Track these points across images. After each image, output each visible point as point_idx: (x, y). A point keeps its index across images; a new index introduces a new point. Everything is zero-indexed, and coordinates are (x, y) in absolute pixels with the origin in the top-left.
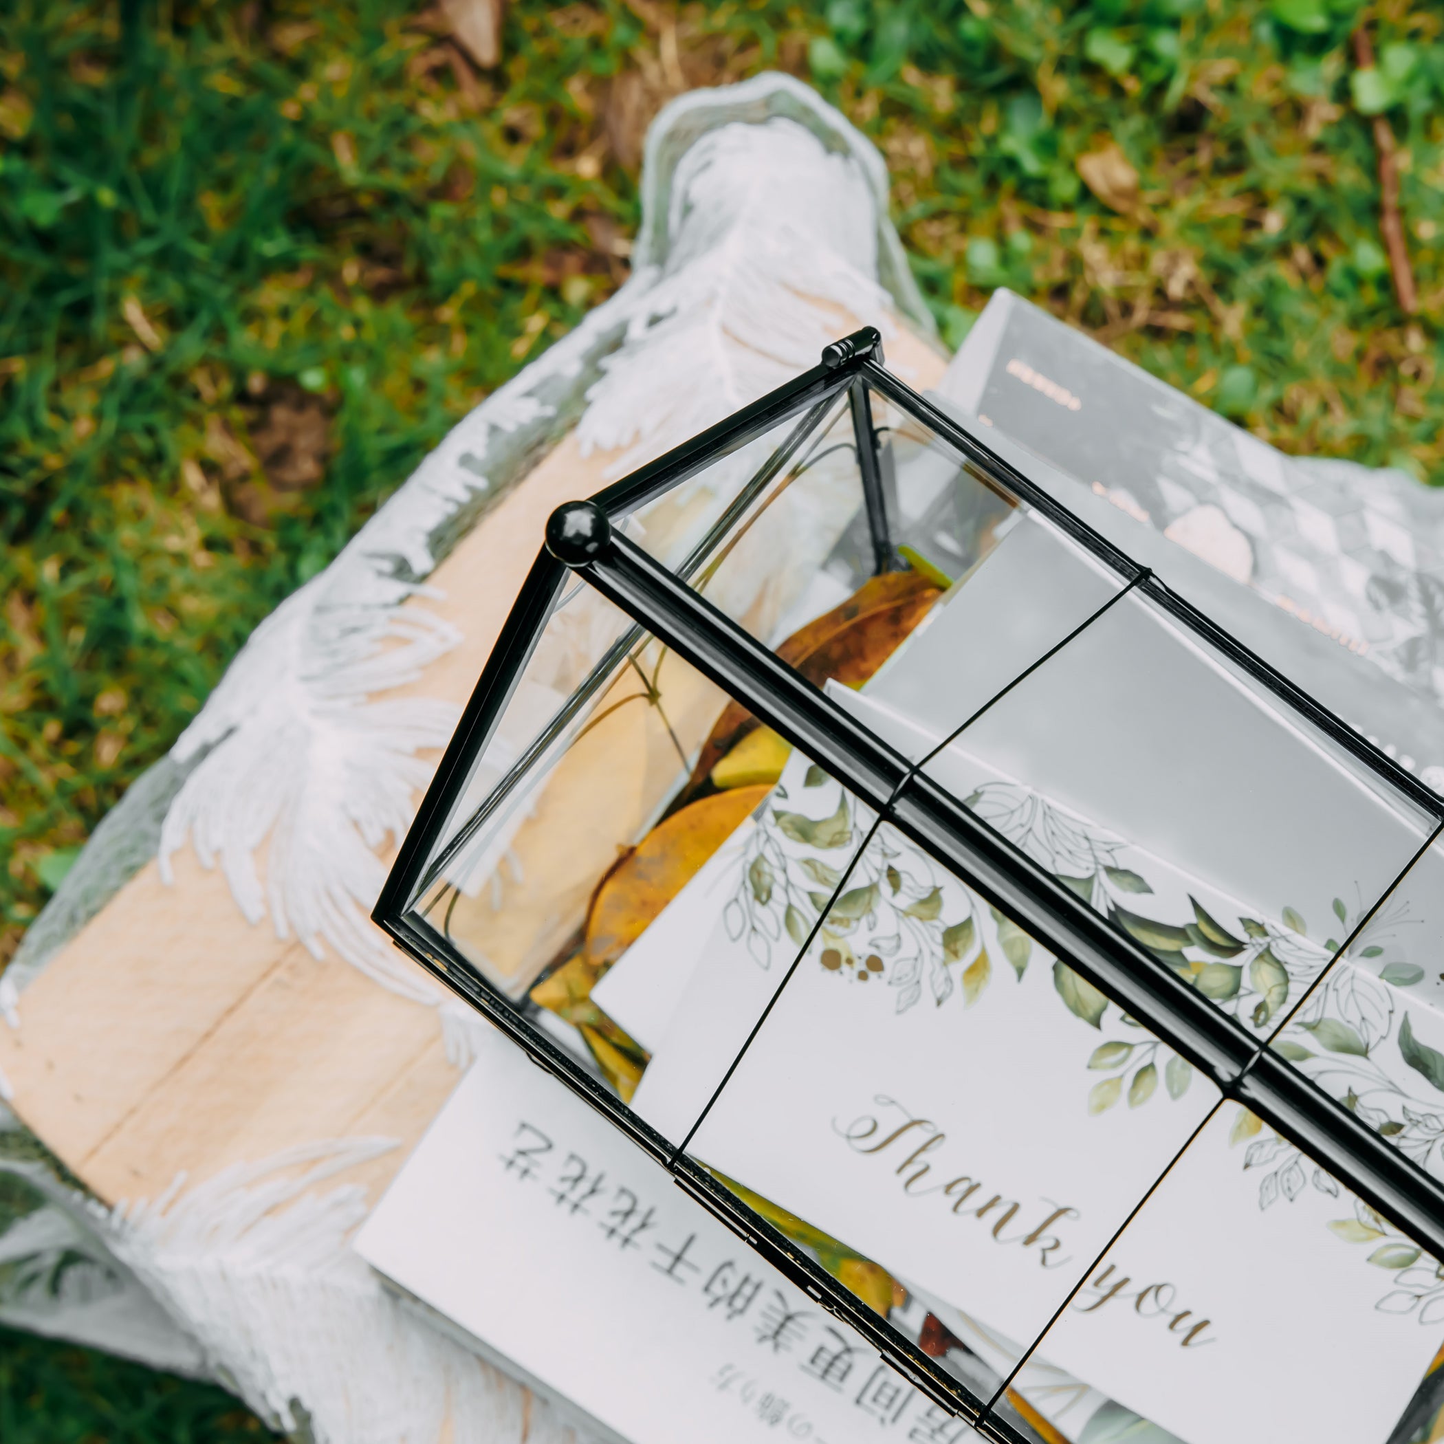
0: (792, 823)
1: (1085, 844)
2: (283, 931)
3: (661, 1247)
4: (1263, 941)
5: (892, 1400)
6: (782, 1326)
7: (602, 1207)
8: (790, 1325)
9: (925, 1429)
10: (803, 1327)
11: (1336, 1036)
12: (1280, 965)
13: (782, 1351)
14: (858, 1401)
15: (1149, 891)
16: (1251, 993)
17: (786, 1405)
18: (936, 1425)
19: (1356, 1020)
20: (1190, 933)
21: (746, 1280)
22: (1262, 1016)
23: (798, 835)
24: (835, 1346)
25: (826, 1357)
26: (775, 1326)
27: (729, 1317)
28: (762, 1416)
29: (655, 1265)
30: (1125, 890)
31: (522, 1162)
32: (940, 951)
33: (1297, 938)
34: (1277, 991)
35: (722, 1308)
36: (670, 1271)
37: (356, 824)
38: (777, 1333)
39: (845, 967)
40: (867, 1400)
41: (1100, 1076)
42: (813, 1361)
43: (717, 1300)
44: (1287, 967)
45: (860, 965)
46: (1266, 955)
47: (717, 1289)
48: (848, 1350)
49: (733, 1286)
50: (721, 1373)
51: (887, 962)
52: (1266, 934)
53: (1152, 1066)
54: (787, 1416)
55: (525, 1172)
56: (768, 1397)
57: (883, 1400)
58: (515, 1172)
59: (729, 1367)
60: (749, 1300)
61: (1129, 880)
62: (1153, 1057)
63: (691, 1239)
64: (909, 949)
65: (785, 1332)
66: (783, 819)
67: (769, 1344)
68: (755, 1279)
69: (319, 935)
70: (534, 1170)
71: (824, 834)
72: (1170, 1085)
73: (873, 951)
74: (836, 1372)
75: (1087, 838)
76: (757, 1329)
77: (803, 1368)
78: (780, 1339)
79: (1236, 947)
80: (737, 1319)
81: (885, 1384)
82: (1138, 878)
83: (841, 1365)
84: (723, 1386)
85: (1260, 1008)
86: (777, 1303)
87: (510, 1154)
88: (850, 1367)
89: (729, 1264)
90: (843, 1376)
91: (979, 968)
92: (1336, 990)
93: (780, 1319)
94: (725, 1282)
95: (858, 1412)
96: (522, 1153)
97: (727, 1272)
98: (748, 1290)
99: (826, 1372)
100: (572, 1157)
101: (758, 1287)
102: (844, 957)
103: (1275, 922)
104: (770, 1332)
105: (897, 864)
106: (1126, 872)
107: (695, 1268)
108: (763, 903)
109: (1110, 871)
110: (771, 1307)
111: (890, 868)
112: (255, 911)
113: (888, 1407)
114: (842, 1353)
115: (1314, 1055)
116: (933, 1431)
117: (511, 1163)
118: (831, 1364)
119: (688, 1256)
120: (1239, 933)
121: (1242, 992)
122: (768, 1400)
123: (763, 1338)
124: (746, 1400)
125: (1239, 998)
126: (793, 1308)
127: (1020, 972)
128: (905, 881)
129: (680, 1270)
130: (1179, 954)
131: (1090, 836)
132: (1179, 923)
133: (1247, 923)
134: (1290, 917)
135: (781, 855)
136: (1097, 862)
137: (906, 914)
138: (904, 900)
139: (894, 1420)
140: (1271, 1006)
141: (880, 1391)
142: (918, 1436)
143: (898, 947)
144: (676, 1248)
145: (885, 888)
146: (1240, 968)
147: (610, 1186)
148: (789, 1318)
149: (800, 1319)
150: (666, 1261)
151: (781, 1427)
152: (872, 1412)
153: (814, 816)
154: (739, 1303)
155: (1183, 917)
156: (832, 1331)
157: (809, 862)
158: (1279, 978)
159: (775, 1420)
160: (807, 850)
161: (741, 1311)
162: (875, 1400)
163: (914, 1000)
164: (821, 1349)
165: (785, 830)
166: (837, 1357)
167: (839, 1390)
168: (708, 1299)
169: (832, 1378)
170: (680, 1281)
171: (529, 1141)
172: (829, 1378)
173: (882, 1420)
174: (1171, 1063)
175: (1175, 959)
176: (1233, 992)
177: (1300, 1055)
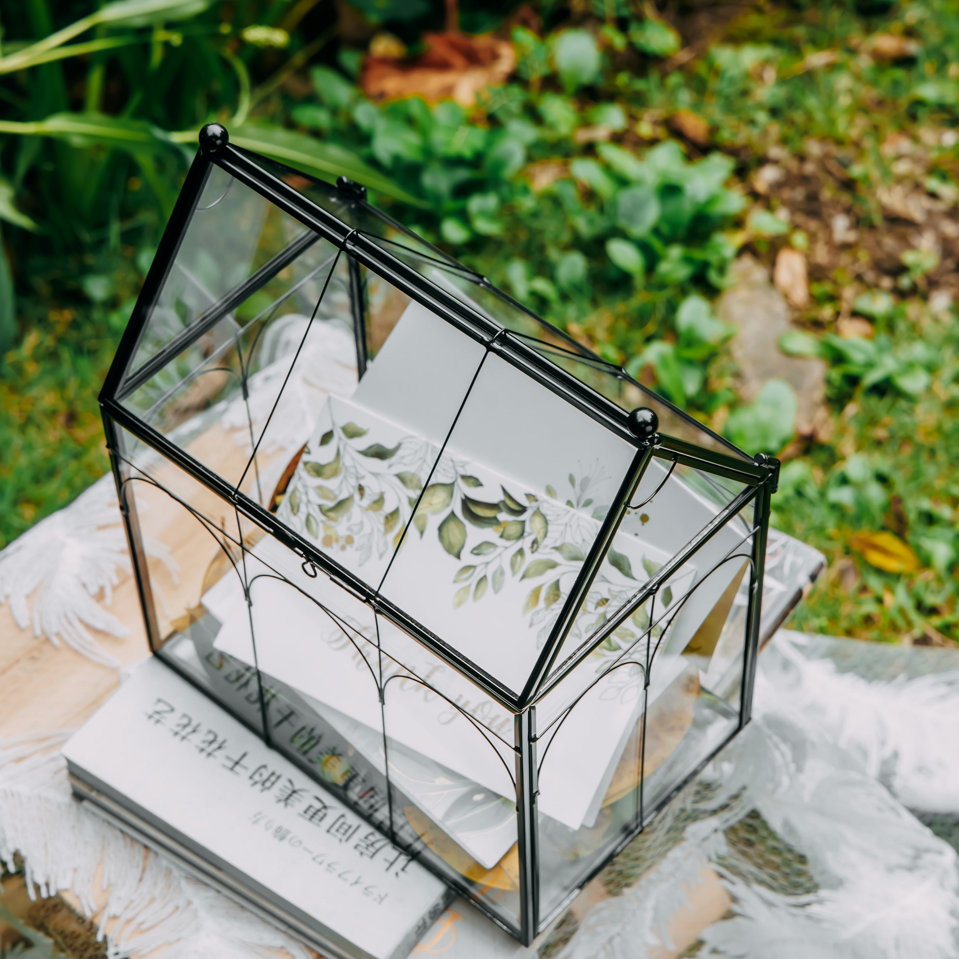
0: (312, 467)
1: (451, 464)
2: (38, 632)
3: (228, 758)
4: (535, 504)
5: (346, 831)
6: (290, 795)
7: (197, 739)
8: (295, 795)
9: (364, 845)
10: (302, 796)
11: (570, 552)
12: (544, 517)
13: (289, 807)
14: (328, 831)
15: (481, 485)
16: (530, 534)
17: (288, 832)
18: (369, 843)
19: (580, 541)
20: (501, 506)
21: (273, 774)
22: (535, 546)
23: (314, 474)
24: (318, 805)
25: (313, 810)
26: (286, 795)
27: (262, 791)
28: (275, 836)
29: (224, 766)
30: (469, 486)
31: (157, 717)
32: (382, 528)
33: (552, 501)
34: (542, 531)
35: (259, 787)
36: (232, 769)
37: (84, 586)
38: (287, 798)
39: (335, 545)
40: (333, 830)
41: (458, 586)
42: (305, 812)
43: (256, 783)
44: (548, 518)
45: (342, 542)
46: (538, 512)
47: (257, 777)
48: (325, 807)
49: (265, 776)
50: (255, 816)
51: (356, 538)
52: (537, 500)
53: (485, 576)
54: (289, 837)
55: (158, 721)
56: (279, 828)
57: (342, 831)
58: (152, 721)
59: (260, 813)
60: (273, 783)
61: (472, 481)
62: (486, 571)
63: (244, 755)
64: (367, 529)
65: (292, 798)
66: (309, 466)
67: (282, 804)
68: (278, 773)
69: (58, 635)
70: (163, 721)
71: (327, 471)
72: (495, 586)
73: (348, 533)
74: (317, 817)
75: (452, 461)
76: (277, 796)
77: (300, 815)
78: (289, 801)
79: (523, 510)
80: (266, 792)
81: (344, 823)
82: (476, 479)
83: (320, 814)
84: (256, 822)
85: (535, 542)
86: (289, 785)
87: (150, 712)
88: (325, 815)
89: (264, 767)
90: (321, 819)
92: (570, 526)
93: (289, 792)
94: (261, 775)
95: (328, 836)
96: (158, 713)
97: (263, 770)
98: (273, 779)
99: (312, 817)
100: (184, 716)
101: (279, 777)
102: (334, 538)
103: (542, 495)
104: (283, 798)
105: (363, 483)
106: (471, 477)
107: (245, 768)
108: (295, 514)
109: (464, 477)
110: (285, 787)
111: (360, 485)
112: (24, 623)
113: (344, 834)
114: (321, 808)
115: (560, 565)
116: (368, 845)
117: (150, 717)
118: (315, 814)
119: (243, 762)
120: (524, 502)
121: (525, 534)
122: (279, 830)
123: (279, 801)
124: (267, 829)
125: (524, 538)
126: (297, 787)
127: (420, 533)
128: (367, 491)
129: (238, 768)
130: (495, 518)
131: (454, 459)
132: (496, 501)
133: (529, 496)
134: (550, 491)
135: (305, 486)
136: (456, 472)
137: (367, 509)
138: (366, 502)
139: (347, 840)
140: (539, 540)
141: (341, 827)
142: (359, 848)
143: (362, 528)
144: (236, 758)
145: (357, 497)
146: (523, 522)
147: (203, 729)
148: (294, 792)
149: (301, 793)
150: (230, 764)
151: (285, 842)
152: (335, 836)
153: (323, 461)
154: (268, 784)
155: (497, 497)
156: (317, 798)
157: (320, 488)
158: (543, 524)
159: (282, 838)
160: (319, 481)
161: (269, 788)
162: (337, 830)
163: (368, 558)
164: (311, 807)
165: (308, 471)
166: (319, 811)
167: (318, 825)
168: (251, 782)
169: (315, 820)
170: (237, 773)
171: (161, 707)
172: (314, 820)
173: (341, 840)
174: (495, 573)
175: (493, 521)
176: (521, 535)
177: (553, 565)
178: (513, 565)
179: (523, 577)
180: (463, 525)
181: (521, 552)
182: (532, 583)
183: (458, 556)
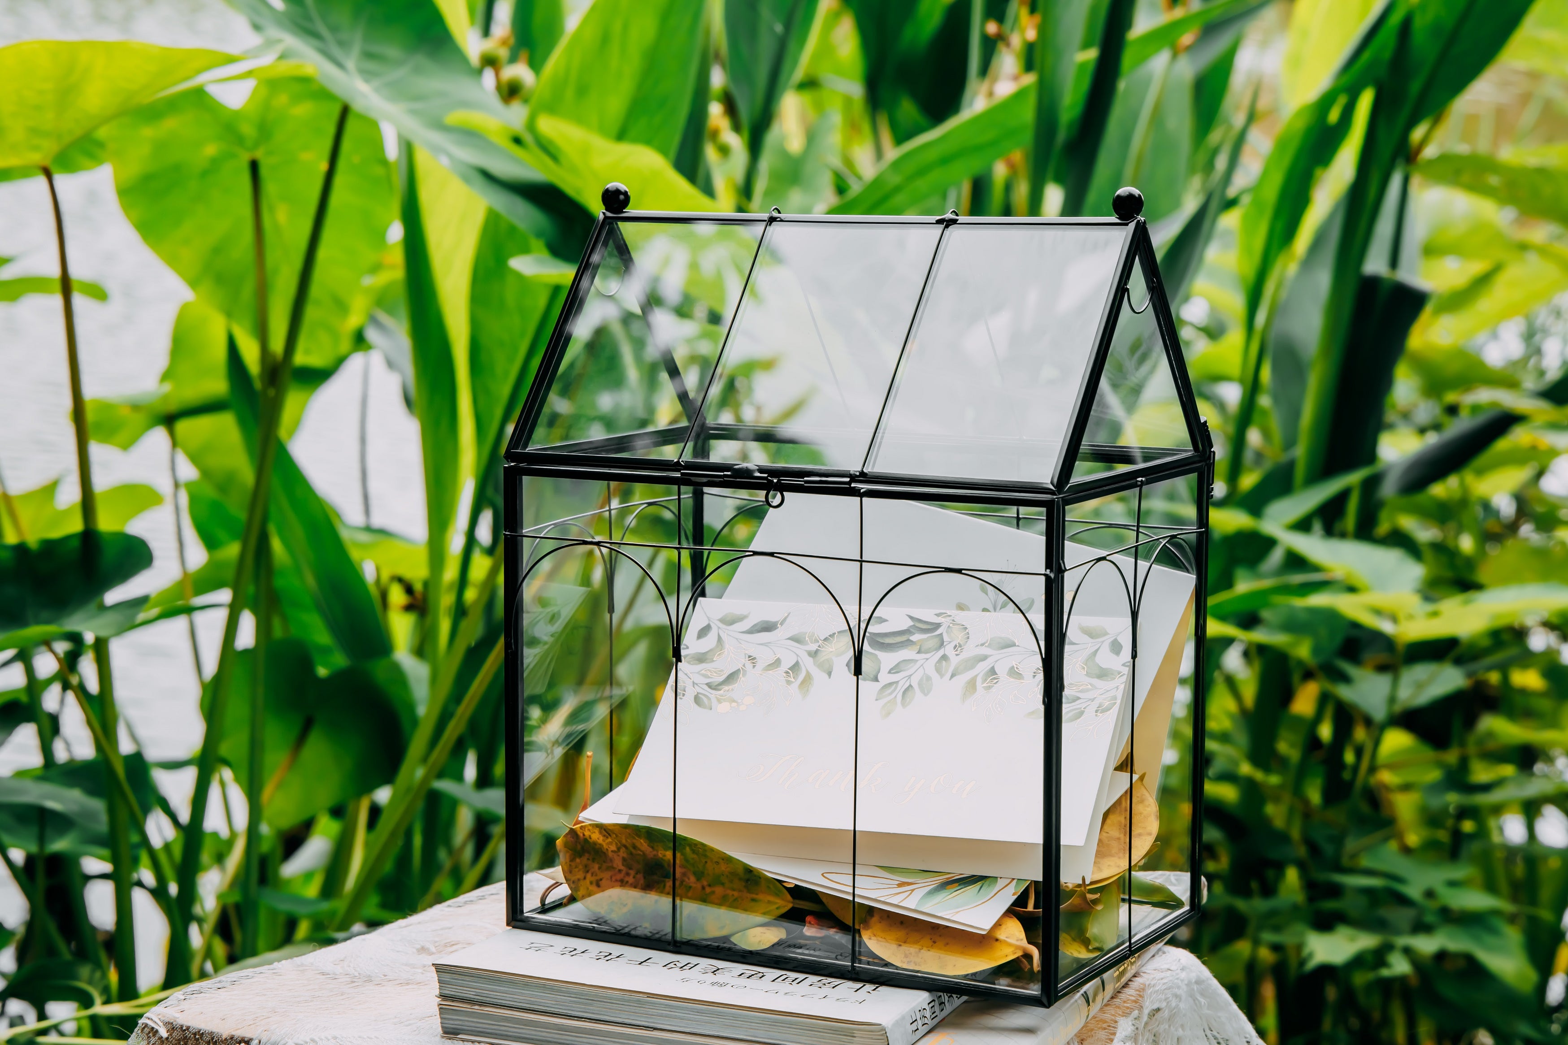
0: (694, 657)
4: (947, 619)
11: (1000, 643)
12: (961, 626)
15: (886, 621)
16: (950, 642)
19: (1007, 633)
20: (912, 630)
22: (957, 651)
23: (698, 662)
30: (873, 625)
32: (783, 682)
34: (963, 637)
41: (882, 702)
44: (966, 626)
46: (954, 623)
52: (947, 616)
53: (910, 686)
61: (874, 620)
62: (910, 682)
66: (688, 658)
71: (712, 656)
72: (923, 691)
79: (938, 626)
82: (879, 618)
85: (957, 647)
91: (808, 678)
96: (535, 947)
100: (566, 948)
103: (950, 611)
105: (753, 654)
106: (872, 618)
111: (750, 657)
115: (992, 656)
120: (935, 621)
121: (945, 644)
125: (945, 647)
127: (830, 674)
128: (759, 660)
130: (909, 640)
132: (905, 628)
133: (938, 615)
134: (960, 606)
135: (688, 673)
137: (763, 672)
138: (760, 668)
140: (962, 644)
146: (940, 635)
155: (907, 624)
158: (962, 631)
165: (689, 662)
174: (921, 680)
175: (908, 643)
176: (942, 644)
177: (984, 658)
178: (938, 670)
179: (953, 676)
180: (876, 656)
181: (944, 657)
182: (963, 679)
183: (876, 679)
